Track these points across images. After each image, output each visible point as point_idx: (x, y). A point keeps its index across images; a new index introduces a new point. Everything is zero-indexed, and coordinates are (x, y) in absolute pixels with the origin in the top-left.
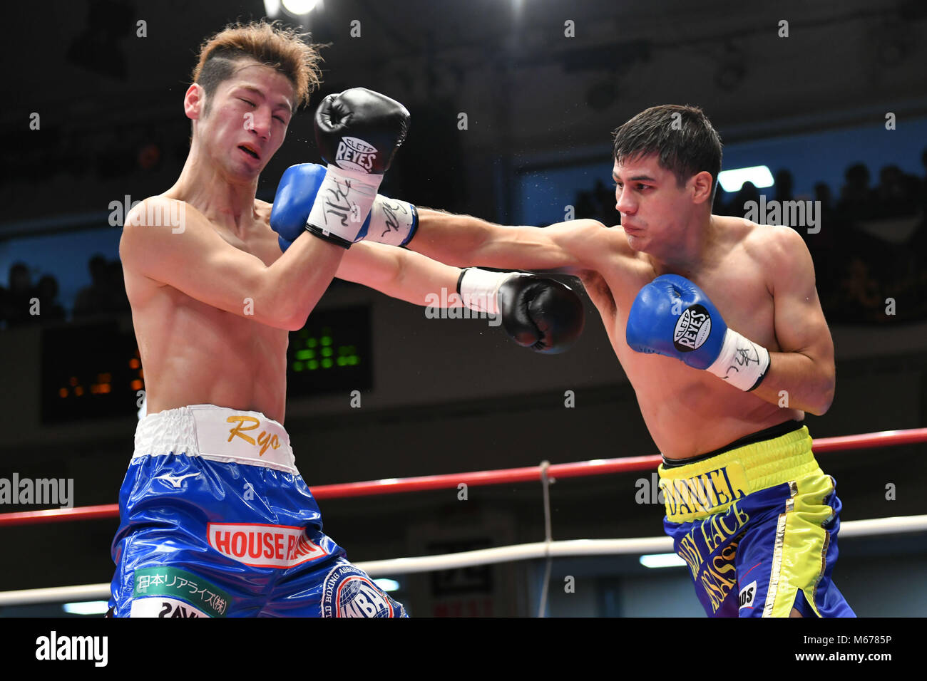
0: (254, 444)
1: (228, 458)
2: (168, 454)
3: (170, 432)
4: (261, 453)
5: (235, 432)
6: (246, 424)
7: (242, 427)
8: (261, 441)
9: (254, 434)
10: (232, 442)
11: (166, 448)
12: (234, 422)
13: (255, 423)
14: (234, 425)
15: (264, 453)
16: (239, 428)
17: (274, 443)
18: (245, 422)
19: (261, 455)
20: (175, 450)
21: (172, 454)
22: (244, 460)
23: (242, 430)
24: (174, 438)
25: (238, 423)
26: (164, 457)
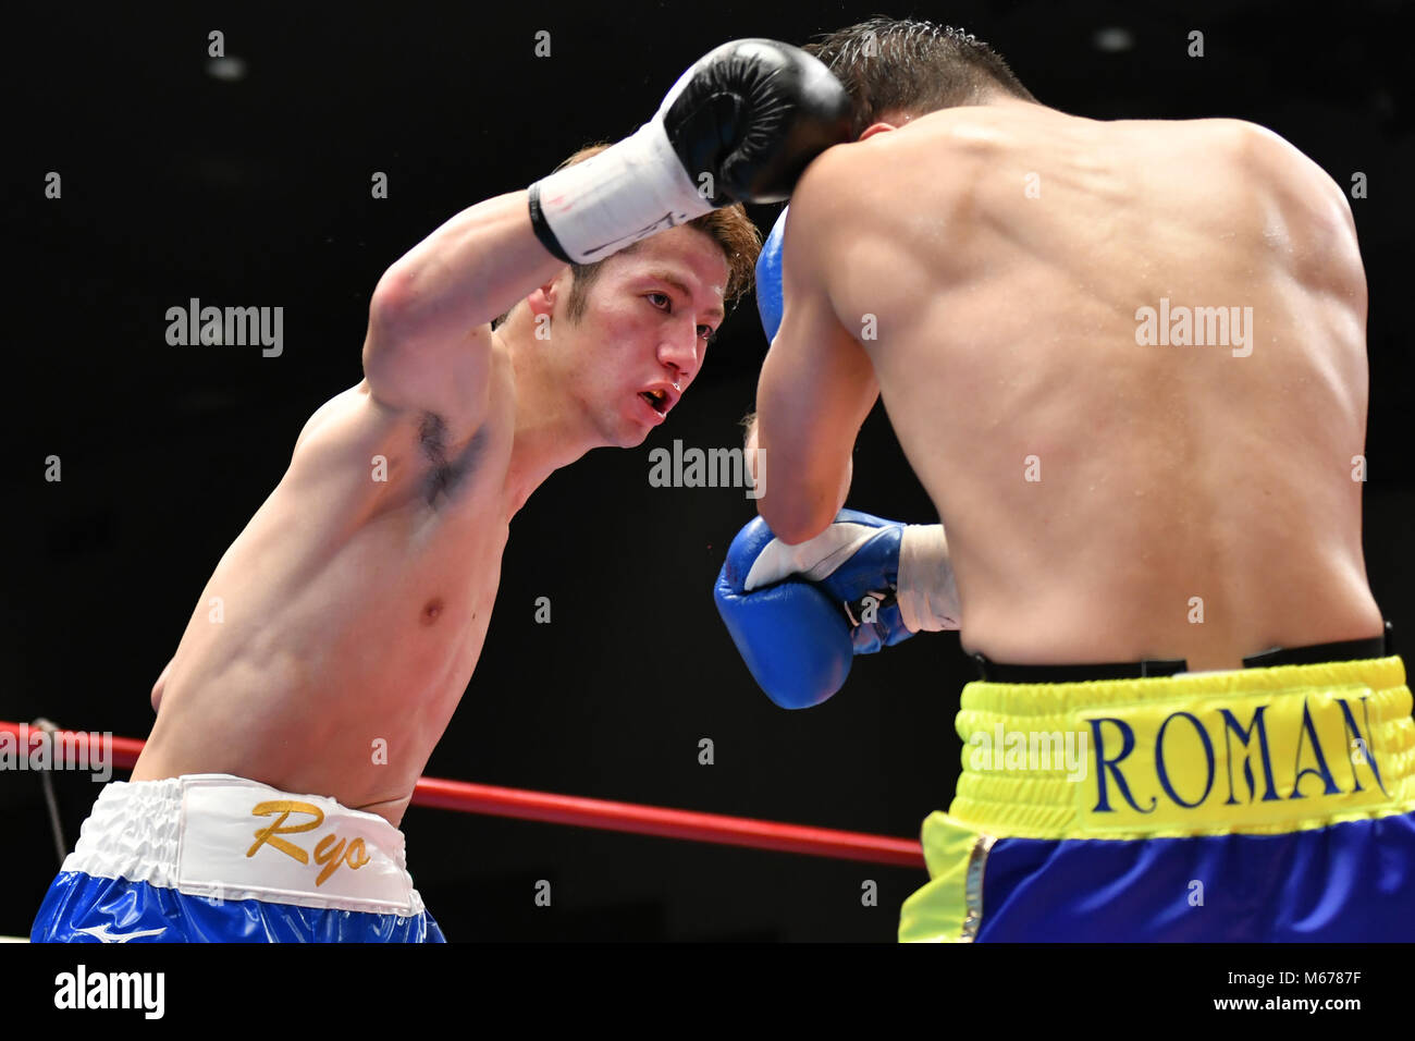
0: (305, 861)
1: (244, 892)
2: (115, 878)
3: (132, 830)
4: (320, 881)
5: (264, 836)
6: (294, 820)
7: (281, 826)
8: (323, 854)
9: (308, 841)
10: (255, 856)
11: (118, 865)
12: (267, 814)
13: (314, 818)
14: (268, 822)
15: (326, 882)
16: (276, 828)
17: (354, 859)
18: (291, 814)
19: (318, 885)
20: (131, 872)
21: (122, 880)
22: (278, 895)
23: (282, 831)
24: (135, 844)
25: (276, 816)
26: (108, 881)
